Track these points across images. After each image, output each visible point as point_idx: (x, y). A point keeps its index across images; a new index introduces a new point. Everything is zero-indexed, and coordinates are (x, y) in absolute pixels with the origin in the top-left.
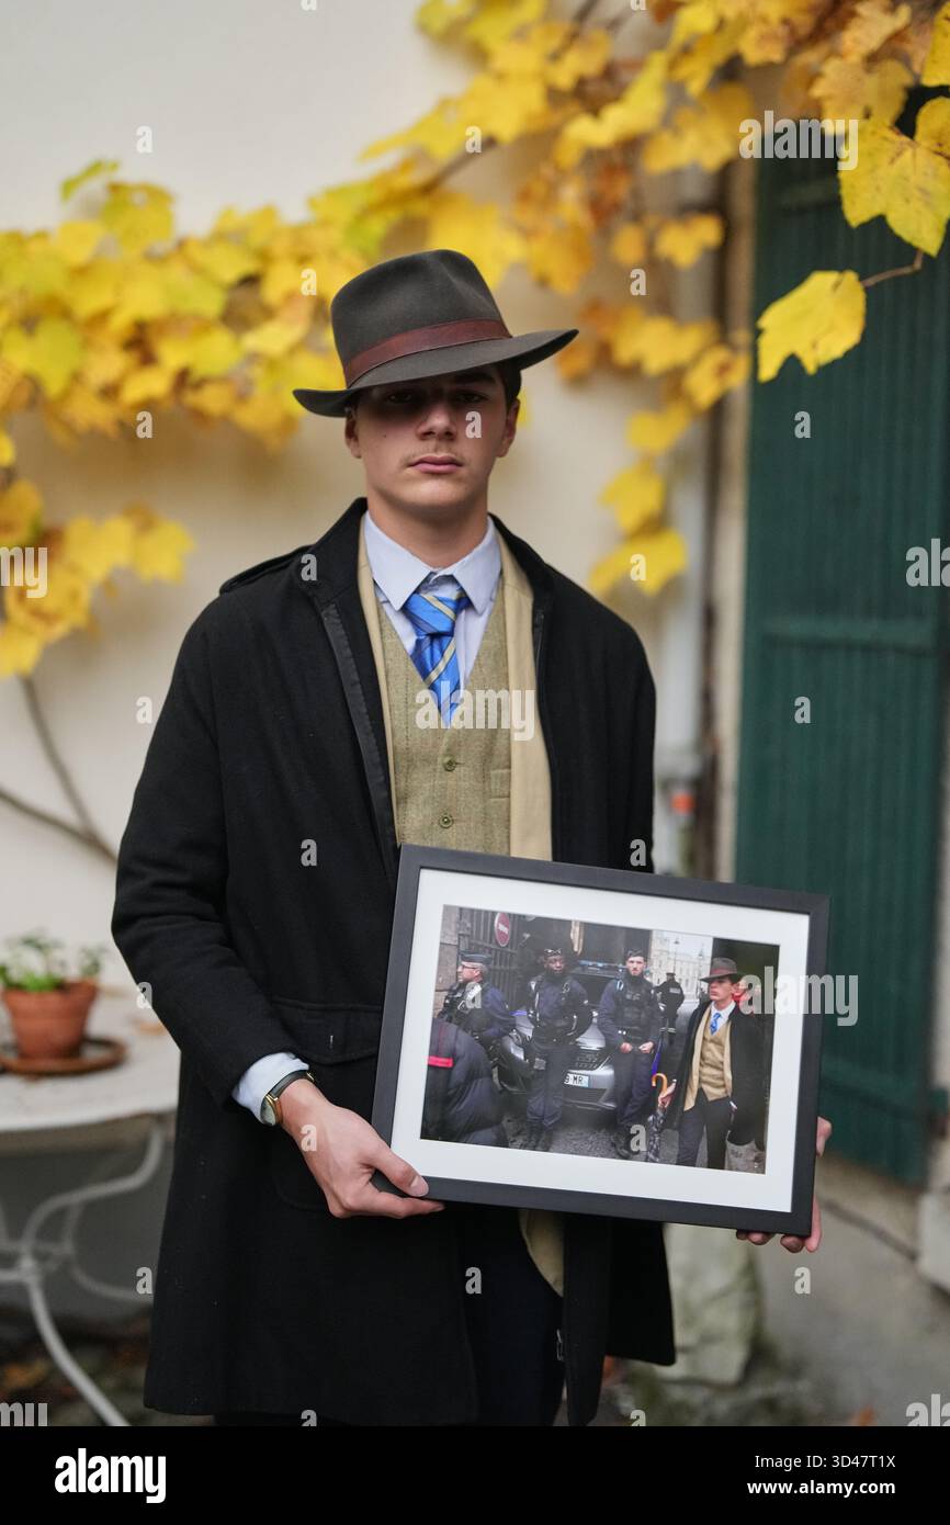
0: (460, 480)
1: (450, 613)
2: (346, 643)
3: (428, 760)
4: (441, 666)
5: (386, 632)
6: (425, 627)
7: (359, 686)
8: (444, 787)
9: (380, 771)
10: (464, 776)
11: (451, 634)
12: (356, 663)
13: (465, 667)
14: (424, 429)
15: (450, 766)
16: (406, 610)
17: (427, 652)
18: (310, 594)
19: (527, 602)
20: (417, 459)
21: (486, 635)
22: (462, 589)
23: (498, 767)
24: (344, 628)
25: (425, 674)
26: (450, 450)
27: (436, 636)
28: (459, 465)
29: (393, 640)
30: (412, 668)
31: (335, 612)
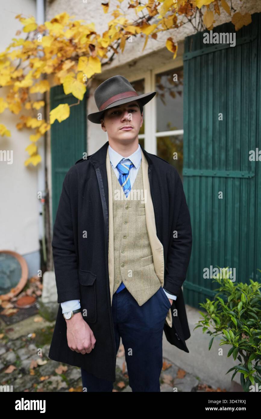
0: (133, 132)
1: (128, 169)
2: (101, 178)
3: (121, 206)
4: (126, 182)
5: (112, 174)
6: (121, 172)
7: (103, 189)
8: (126, 213)
10: (131, 211)
11: (128, 174)
12: (103, 183)
13: (132, 182)
14: (123, 119)
15: (127, 208)
16: (117, 167)
17: (122, 178)
18: (94, 165)
19: (147, 166)
20: (122, 127)
21: (138, 174)
22: (132, 162)
23: (140, 208)
24: (101, 174)
25: (121, 184)
26: (130, 124)
27: (124, 174)
28: (132, 128)
30: (118, 182)
31: (99, 170)
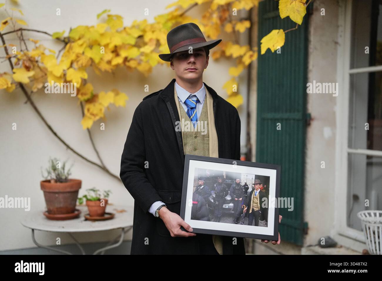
0: (197, 73)
1: (195, 103)
2: (172, 110)
3: (191, 136)
4: (193, 115)
5: (181, 108)
6: (190, 106)
8: (195, 142)
9: (180, 138)
10: (199, 140)
11: (195, 108)
12: (174, 114)
13: (199, 115)
14: (189, 62)
15: (196, 137)
16: (185, 103)
17: (190, 112)
18: (164, 99)
19: (212, 101)
20: (187, 68)
21: (203, 108)
22: (197, 98)
23: (206, 138)
24: (172, 107)
25: (190, 117)
26: (194, 66)
27: (192, 108)
28: (197, 70)
29: (182, 109)
30: (187, 115)
31: (170, 103)
